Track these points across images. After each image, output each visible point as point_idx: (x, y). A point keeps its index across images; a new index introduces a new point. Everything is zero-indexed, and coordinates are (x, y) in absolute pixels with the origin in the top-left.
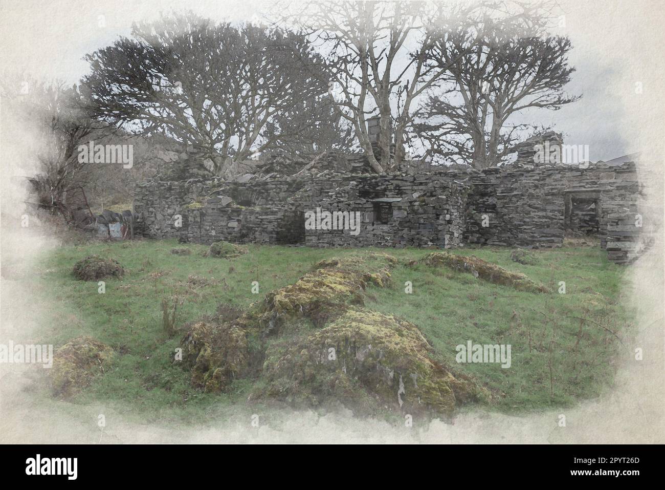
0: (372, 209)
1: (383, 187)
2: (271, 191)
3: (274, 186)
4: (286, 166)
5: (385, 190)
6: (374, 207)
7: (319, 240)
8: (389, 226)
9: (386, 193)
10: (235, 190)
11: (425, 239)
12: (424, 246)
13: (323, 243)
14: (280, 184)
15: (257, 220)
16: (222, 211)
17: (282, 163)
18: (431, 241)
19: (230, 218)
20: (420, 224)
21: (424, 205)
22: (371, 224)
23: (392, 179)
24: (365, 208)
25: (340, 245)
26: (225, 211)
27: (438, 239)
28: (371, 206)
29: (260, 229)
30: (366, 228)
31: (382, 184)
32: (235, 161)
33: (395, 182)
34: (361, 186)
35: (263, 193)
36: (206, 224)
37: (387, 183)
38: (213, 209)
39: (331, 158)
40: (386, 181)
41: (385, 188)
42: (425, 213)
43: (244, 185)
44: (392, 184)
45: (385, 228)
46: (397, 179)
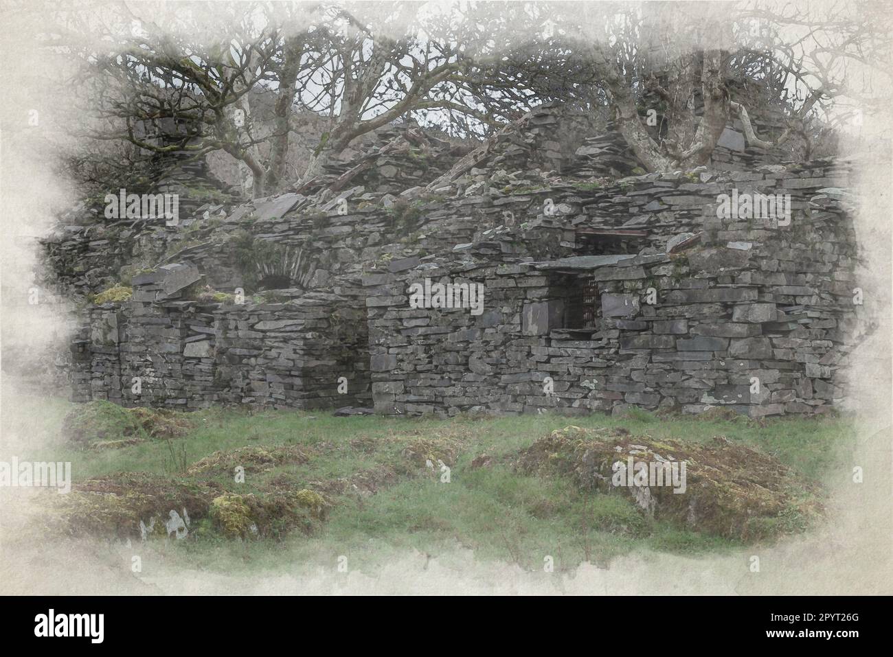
0: (545, 292)
1: (643, 219)
2: (341, 244)
3: (347, 229)
4: (418, 165)
5: (650, 228)
6: (551, 284)
7: (406, 392)
8: (593, 344)
9: (653, 237)
10: (247, 243)
11: (692, 383)
12: (692, 409)
13: (418, 403)
14: (364, 222)
15: (253, 334)
16: (169, 310)
17: (405, 155)
18: (714, 391)
19: (187, 333)
20: (677, 336)
21: (688, 274)
22: (543, 341)
23: (667, 193)
24: (526, 290)
25: (461, 407)
26: (176, 310)
27: (731, 386)
28: (542, 281)
29: (260, 361)
30: (529, 354)
31: (642, 211)
32: (316, 155)
33: (679, 201)
34: (581, 218)
35: (319, 250)
36: (133, 349)
37: (655, 205)
38: (147, 304)
39: (536, 131)
40: (651, 197)
41: (649, 222)
42: (689, 302)
43: (269, 227)
44: (669, 209)
45: (583, 350)
46: (683, 193)
